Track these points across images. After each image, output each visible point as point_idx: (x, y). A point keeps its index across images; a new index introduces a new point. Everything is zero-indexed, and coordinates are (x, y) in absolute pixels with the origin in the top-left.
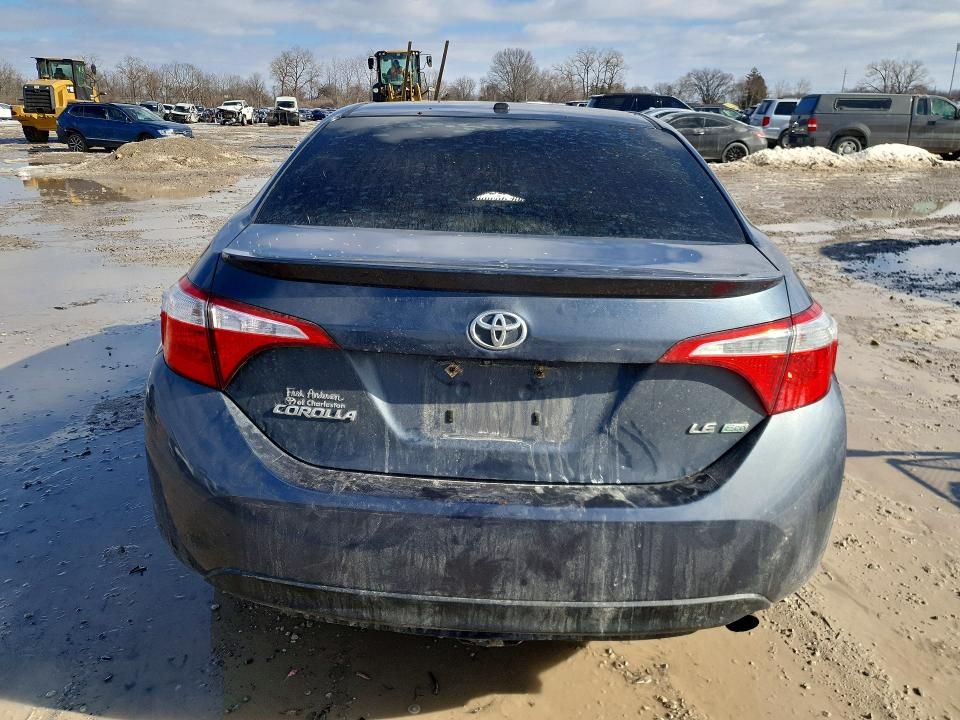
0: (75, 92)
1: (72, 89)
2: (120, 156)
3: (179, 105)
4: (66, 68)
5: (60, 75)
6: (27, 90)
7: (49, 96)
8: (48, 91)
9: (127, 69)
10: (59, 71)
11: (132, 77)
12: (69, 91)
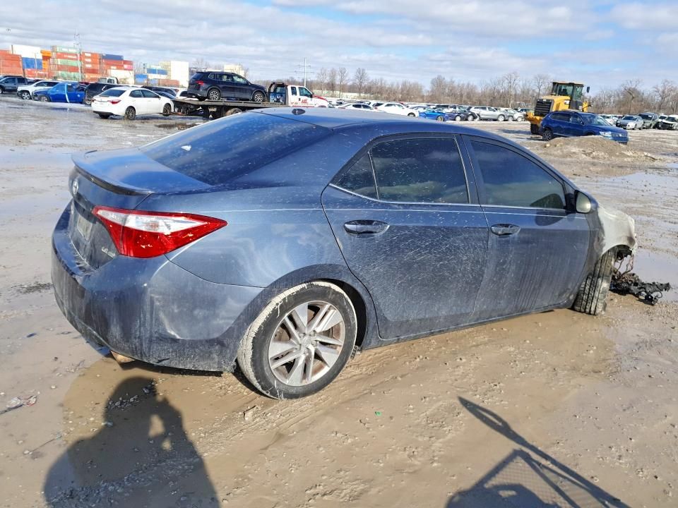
0: (569, 104)
1: (568, 102)
2: (548, 145)
3: (671, 116)
4: (570, 89)
5: (564, 93)
6: (538, 102)
7: (550, 106)
8: (550, 103)
9: (661, 89)
10: (565, 90)
11: (663, 96)
12: (565, 103)
